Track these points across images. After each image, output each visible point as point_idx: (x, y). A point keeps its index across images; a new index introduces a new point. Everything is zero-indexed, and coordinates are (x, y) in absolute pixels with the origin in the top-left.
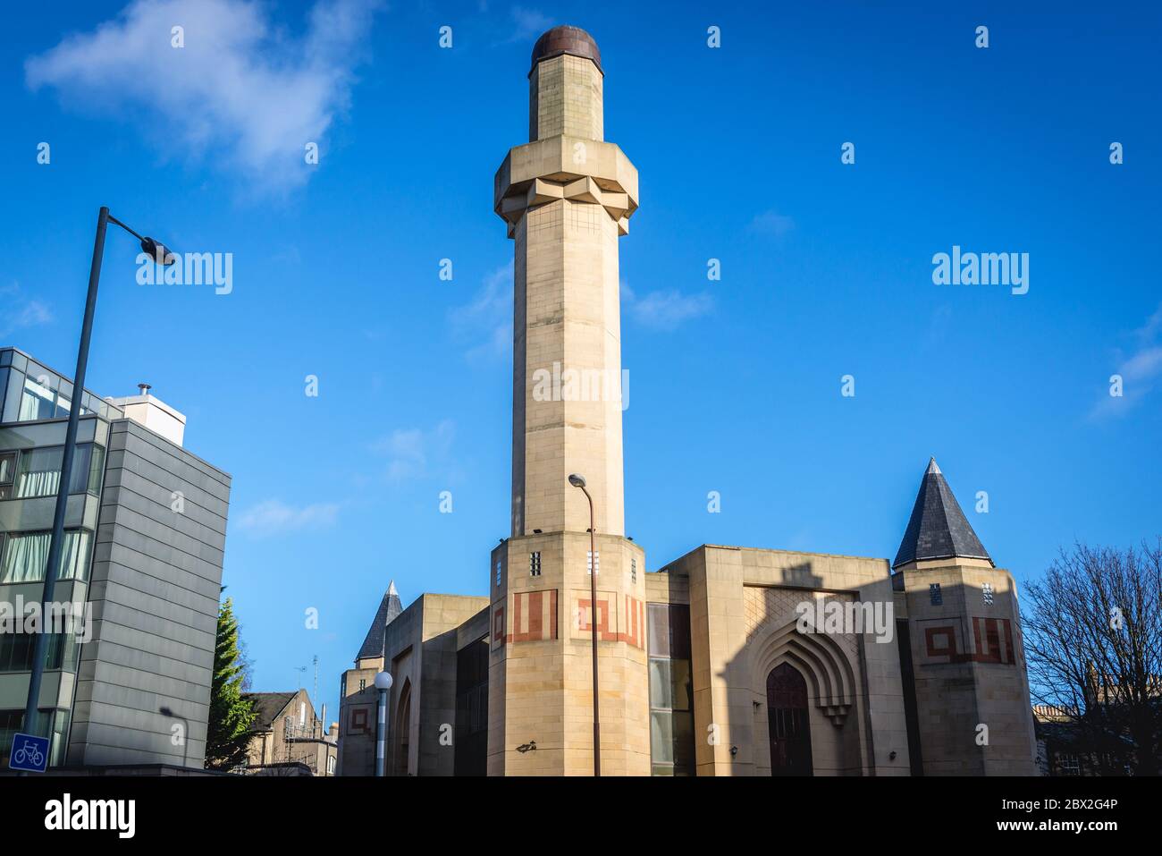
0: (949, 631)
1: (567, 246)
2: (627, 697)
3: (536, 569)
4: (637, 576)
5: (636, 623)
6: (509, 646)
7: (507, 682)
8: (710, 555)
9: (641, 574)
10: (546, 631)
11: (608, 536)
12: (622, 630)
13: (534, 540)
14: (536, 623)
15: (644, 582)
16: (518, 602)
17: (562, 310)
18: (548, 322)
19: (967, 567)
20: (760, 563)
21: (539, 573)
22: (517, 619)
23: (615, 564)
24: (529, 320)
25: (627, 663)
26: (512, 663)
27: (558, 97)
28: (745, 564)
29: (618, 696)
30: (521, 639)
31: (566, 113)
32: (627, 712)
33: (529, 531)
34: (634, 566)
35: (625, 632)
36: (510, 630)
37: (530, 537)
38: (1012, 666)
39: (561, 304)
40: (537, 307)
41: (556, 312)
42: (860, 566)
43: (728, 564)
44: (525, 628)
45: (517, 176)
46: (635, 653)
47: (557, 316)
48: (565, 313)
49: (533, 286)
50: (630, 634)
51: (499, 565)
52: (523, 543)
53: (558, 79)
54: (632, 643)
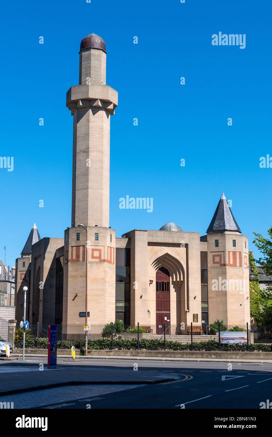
0: (220, 256)
1: (91, 124)
2: (107, 279)
3: (78, 239)
4: (112, 240)
5: (111, 255)
6: (69, 263)
7: (69, 275)
8: (137, 233)
9: (114, 239)
10: (81, 259)
11: (102, 228)
12: (106, 258)
13: (78, 229)
14: (78, 256)
15: (115, 241)
16: (72, 249)
17: (89, 148)
18: (84, 152)
19: (228, 234)
20: (154, 235)
21: (79, 240)
22: (72, 254)
23: (104, 237)
24: (77, 151)
25: (107, 269)
26: (70, 269)
27: (89, 65)
28: (149, 236)
29: (104, 280)
30: (73, 261)
31: (92, 72)
32: (107, 284)
33: (76, 225)
34: (111, 237)
35: (107, 259)
36: (70, 258)
37: (77, 228)
38: (240, 268)
39: (88, 146)
40: (80, 147)
41: (86, 148)
42: (189, 235)
43: (143, 236)
44: (74, 258)
45: (73, 98)
46: (111, 265)
47: (87, 150)
48: (90, 149)
49: (79, 138)
50: (109, 259)
51: (67, 236)
52: (74, 229)
53: (89, 58)
54: (110, 262)
